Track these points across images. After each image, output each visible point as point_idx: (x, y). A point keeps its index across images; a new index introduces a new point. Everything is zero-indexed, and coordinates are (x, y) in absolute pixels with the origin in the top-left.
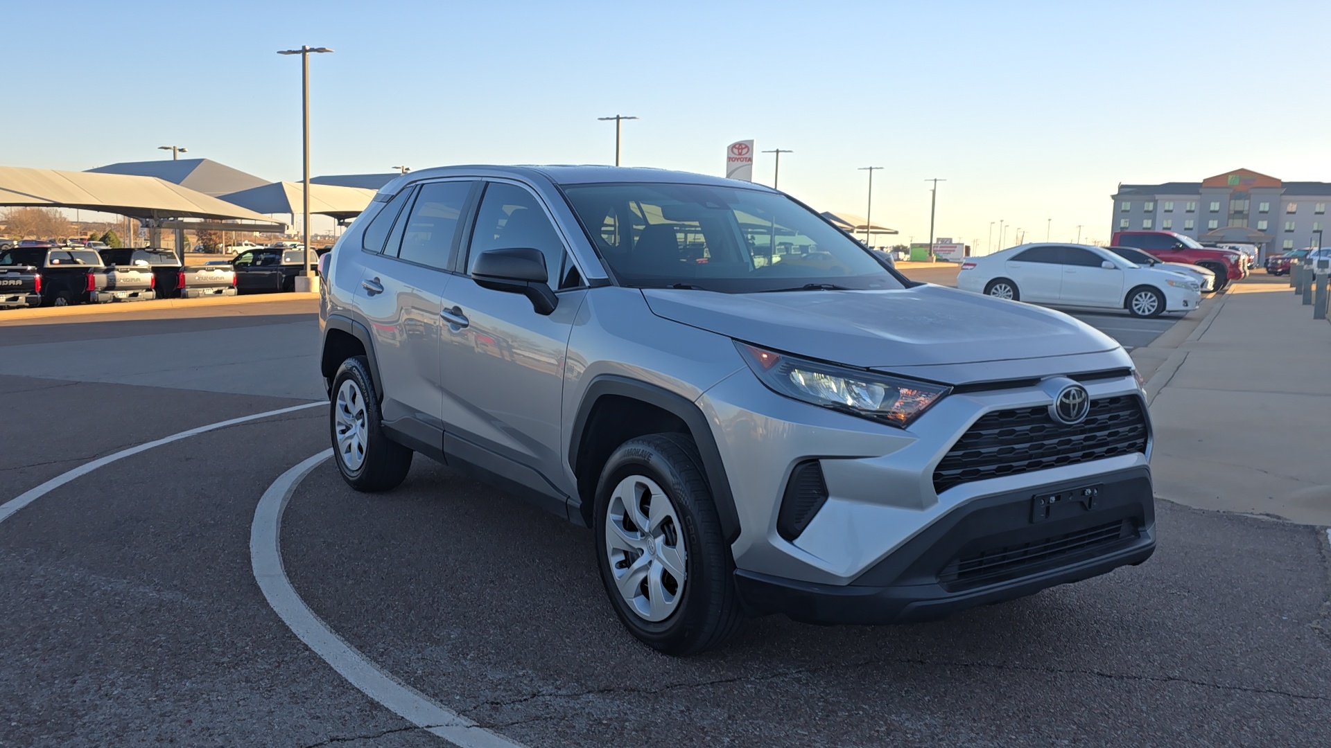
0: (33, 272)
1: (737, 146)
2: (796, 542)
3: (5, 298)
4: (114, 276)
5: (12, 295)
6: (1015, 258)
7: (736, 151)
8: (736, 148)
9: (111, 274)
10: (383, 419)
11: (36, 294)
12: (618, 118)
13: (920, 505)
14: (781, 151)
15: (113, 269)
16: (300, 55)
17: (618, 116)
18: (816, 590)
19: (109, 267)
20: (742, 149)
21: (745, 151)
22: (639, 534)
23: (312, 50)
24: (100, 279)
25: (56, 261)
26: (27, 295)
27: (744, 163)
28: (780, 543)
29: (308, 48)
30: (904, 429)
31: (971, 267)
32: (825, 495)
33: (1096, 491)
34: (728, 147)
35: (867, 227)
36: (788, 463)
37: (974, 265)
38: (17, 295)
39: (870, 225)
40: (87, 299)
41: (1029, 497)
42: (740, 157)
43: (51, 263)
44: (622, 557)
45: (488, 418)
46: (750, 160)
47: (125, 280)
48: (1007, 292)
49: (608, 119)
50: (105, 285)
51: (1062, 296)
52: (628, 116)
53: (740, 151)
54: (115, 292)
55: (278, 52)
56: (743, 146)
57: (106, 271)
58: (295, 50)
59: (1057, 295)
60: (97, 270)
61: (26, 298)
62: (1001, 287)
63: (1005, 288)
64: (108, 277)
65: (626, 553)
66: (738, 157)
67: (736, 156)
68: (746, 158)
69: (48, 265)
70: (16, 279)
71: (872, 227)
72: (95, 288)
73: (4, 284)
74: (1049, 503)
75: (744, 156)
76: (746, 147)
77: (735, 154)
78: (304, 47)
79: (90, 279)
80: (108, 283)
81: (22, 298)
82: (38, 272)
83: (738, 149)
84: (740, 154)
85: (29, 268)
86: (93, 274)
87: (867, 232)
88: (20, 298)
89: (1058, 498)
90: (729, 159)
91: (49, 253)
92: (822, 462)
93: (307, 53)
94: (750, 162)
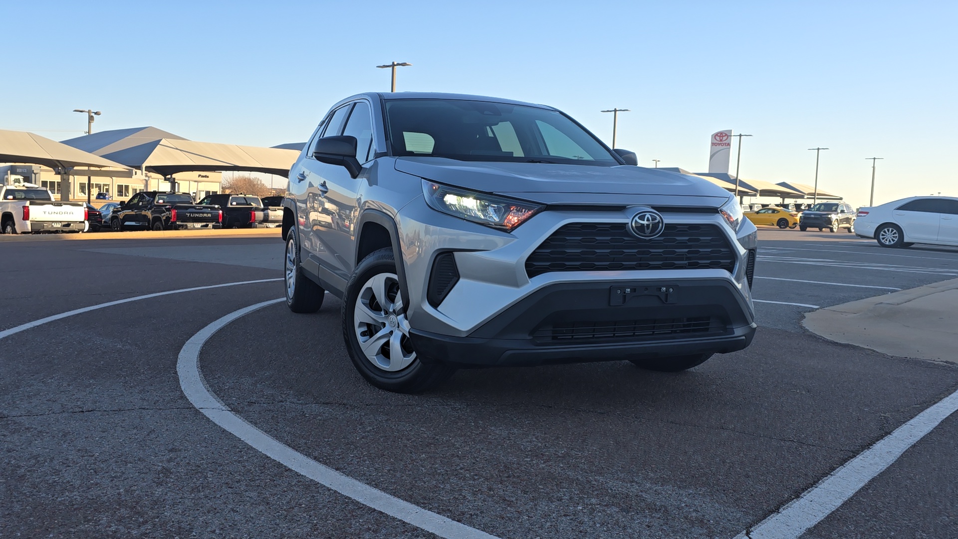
0: (218, 209)
1: (719, 135)
2: (439, 308)
3: (200, 225)
4: (268, 213)
5: (205, 224)
6: (900, 208)
7: (718, 138)
8: (718, 136)
9: (266, 212)
10: (301, 262)
11: (219, 223)
12: (615, 111)
13: (516, 284)
14: (743, 135)
15: (268, 209)
16: (391, 68)
17: (615, 109)
18: (447, 340)
19: (266, 207)
20: (723, 137)
21: (725, 138)
22: (383, 313)
23: (398, 64)
24: (259, 215)
25: (234, 203)
26: (214, 223)
27: (724, 147)
28: (428, 308)
29: (395, 63)
30: (509, 233)
31: (865, 215)
32: (457, 277)
33: (671, 290)
34: (712, 135)
35: (814, 194)
36: (432, 253)
37: (867, 213)
38: (207, 223)
39: (817, 192)
40: (249, 226)
41: (608, 287)
42: (721, 142)
43: (231, 204)
44: (364, 329)
45: (332, 251)
46: (729, 144)
47: (274, 216)
48: (894, 234)
49: (608, 111)
50: (262, 219)
51: (939, 238)
52: (623, 109)
53: (721, 138)
54: (267, 224)
55: (377, 67)
56: (724, 135)
57: (263, 210)
58: (388, 65)
59: (936, 237)
60: (257, 209)
61: (213, 225)
62: (888, 230)
63: (892, 231)
64: (264, 214)
65: (368, 325)
66: (719, 142)
67: (717, 142)
68: (726, 143)
69: (229, 206)
70: (207, 213)
71: (819, 194)
72: (255, 221)
73: (200, 216)
74: (625, 293)
75: (724, 142)
76: (726, 135)
77: (716, 140)
78: (393, 63)
79: (253, 215)
80: (264, 218)
81: (210, 225)
82: (221, 209)
83: (720, 136)
84: (721, 140)
85: (216, 206)
86: (254, 211)
87: (814, 198)
88: (209, 225)
89: (634, 290)
90: (713, 144)
91: (230, 198)
92: (456, 254)
93: (395, 67)
94: (728, 147)
